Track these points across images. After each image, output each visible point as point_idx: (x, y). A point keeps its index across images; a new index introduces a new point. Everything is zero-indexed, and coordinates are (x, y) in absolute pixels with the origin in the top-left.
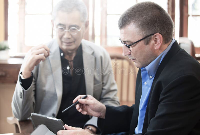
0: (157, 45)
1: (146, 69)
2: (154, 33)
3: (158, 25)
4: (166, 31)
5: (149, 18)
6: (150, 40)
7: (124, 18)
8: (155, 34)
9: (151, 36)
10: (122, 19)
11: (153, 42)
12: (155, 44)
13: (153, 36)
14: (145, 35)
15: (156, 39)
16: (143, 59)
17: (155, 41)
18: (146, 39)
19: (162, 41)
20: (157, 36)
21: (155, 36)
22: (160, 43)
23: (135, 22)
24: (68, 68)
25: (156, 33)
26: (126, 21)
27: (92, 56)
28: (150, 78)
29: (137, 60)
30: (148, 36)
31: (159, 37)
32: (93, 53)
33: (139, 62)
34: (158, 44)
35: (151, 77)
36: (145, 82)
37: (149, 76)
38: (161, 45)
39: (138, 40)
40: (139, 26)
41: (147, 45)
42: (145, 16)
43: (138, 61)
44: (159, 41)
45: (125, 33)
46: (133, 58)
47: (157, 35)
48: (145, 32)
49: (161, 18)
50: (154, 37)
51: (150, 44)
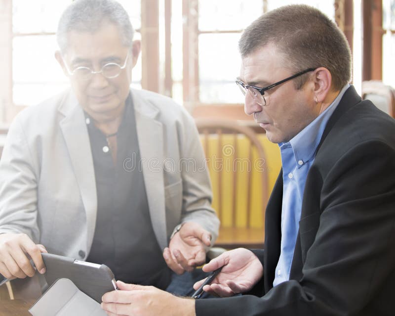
0: (318, 93)
1: (290, 145)
2: (315, 66)
3: (325, 49)
4: (339, 65)
5: (308, 34)
6: (306, 80)
7: (254, 34)
8: (318, 69)
9: (308, 73)
10: (250, 35)
11: (311, 85)
12: (315, 90)
13: (312, 74)
14: (298, 69)
15: (318, 80)
16: (289, 120)
17: (315, 84)
18: (299, 78)
19: (330, 85)
20: (320, 73)
21: (317, 74)
22: (325, 89)
23: (277, 41)
24: (106, 149)
25: (320, 66)
26: (258, 39)
27: (156, 122)
28: (298, 165)
29: (275, 124)
30: (304, 72)
31: (324, 75)
32: (158, 117)
33: (280, 127)
34: (322, 91)
35: (301, 163)
36: (289, 173)
37: (298, 161)
38: (327, 94)
39: (283, 79)
40: (287, 50)
41: (299, 91)
42: (299, 30)
43: (276, 126)
44: (322, 85)
45: (255, 64)
46: (267, 119)
47: (321, 71)
48: (298, 63)
49: (331, 37)
50: (314, 75)
51: (304, 90)
